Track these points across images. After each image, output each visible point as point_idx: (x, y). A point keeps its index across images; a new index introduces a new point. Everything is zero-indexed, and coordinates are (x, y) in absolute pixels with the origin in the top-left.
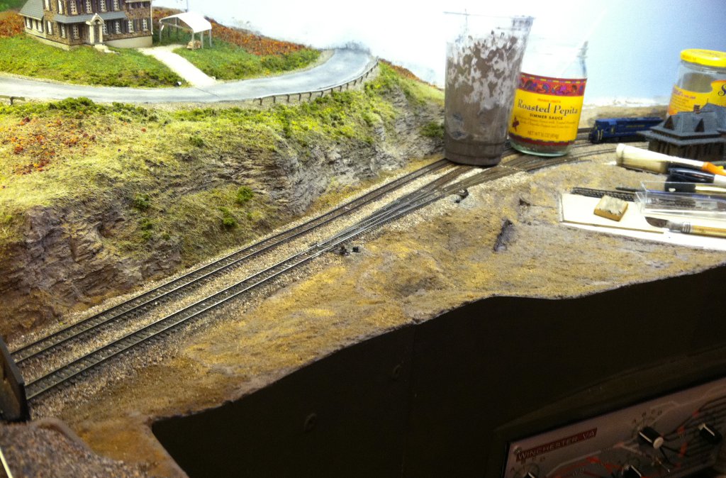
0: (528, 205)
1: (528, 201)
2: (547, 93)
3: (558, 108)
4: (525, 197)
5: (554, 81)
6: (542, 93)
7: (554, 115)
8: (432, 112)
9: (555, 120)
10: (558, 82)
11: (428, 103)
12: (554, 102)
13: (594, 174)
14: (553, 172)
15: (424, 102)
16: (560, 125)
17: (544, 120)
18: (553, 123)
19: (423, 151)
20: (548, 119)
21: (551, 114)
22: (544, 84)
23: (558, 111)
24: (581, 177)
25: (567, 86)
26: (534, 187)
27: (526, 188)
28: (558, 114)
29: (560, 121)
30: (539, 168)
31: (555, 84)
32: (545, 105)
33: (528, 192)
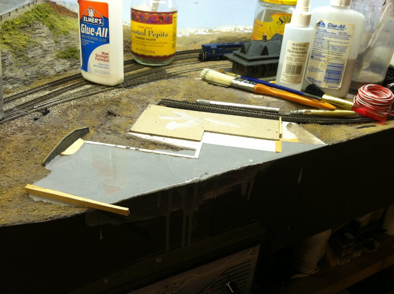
0: (115, 115)
1: (115, 112)
2: (142, 22)
3: (151, 32)
4: (113, 108)
5: (145, 14)
6: (139, 22)
7: (149, 37)
8: (74, 39)
9: (151, 42)
10: (148, 14)
11: (71, 32)
12: (148, 28)
13: (182, 87)
14: (150, 87)
15: (67, 32)
16: (154, 45)
17: (143, 40)
18: (149, 43)
19: (55, 70)
20: (145, 41)
21: (147, 36)
22: (140, 16)
23: (151, 35)
24: (172, 90)
25: (155, 17)
26: (124, 100)
27: (116, 102)
28: (151, 37)
29: (154, 42)
30: (139, 84)
31: (146, 16)
32: (141, 30)
33: (117, 105)
